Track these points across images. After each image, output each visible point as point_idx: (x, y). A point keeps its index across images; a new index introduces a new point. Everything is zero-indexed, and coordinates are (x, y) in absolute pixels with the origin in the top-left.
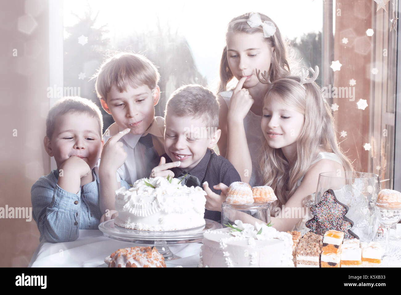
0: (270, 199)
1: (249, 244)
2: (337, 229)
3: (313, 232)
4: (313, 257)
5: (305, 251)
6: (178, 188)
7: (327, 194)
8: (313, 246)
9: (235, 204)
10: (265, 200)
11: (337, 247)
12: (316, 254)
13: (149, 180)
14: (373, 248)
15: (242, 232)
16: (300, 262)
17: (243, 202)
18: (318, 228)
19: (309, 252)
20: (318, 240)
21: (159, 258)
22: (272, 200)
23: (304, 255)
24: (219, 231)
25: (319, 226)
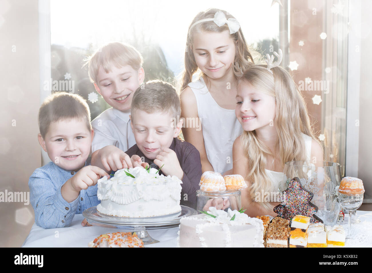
0: (241, 187)
1: (223, 230)
2: (303, 214)
3: (281, 216)
4: (282, 241)
5: (275, 235)
6: (156, 178)
7: (293, 181)
8: (282, 231)
9: (209, 191)
10: (237, 188)
11: (304, 231)
12: (285, 238)
13: (129, 170)
14: (337, 231)
15: (216, 218)
16: (270, 245)
17: (216, 189)
18: (285, 213)
19: (278, 236)
20: (286, 224)
21: (139, 243)
22: (243, 187)
23: (273, 238)
24: (195, 218)
25: (286, 211)
